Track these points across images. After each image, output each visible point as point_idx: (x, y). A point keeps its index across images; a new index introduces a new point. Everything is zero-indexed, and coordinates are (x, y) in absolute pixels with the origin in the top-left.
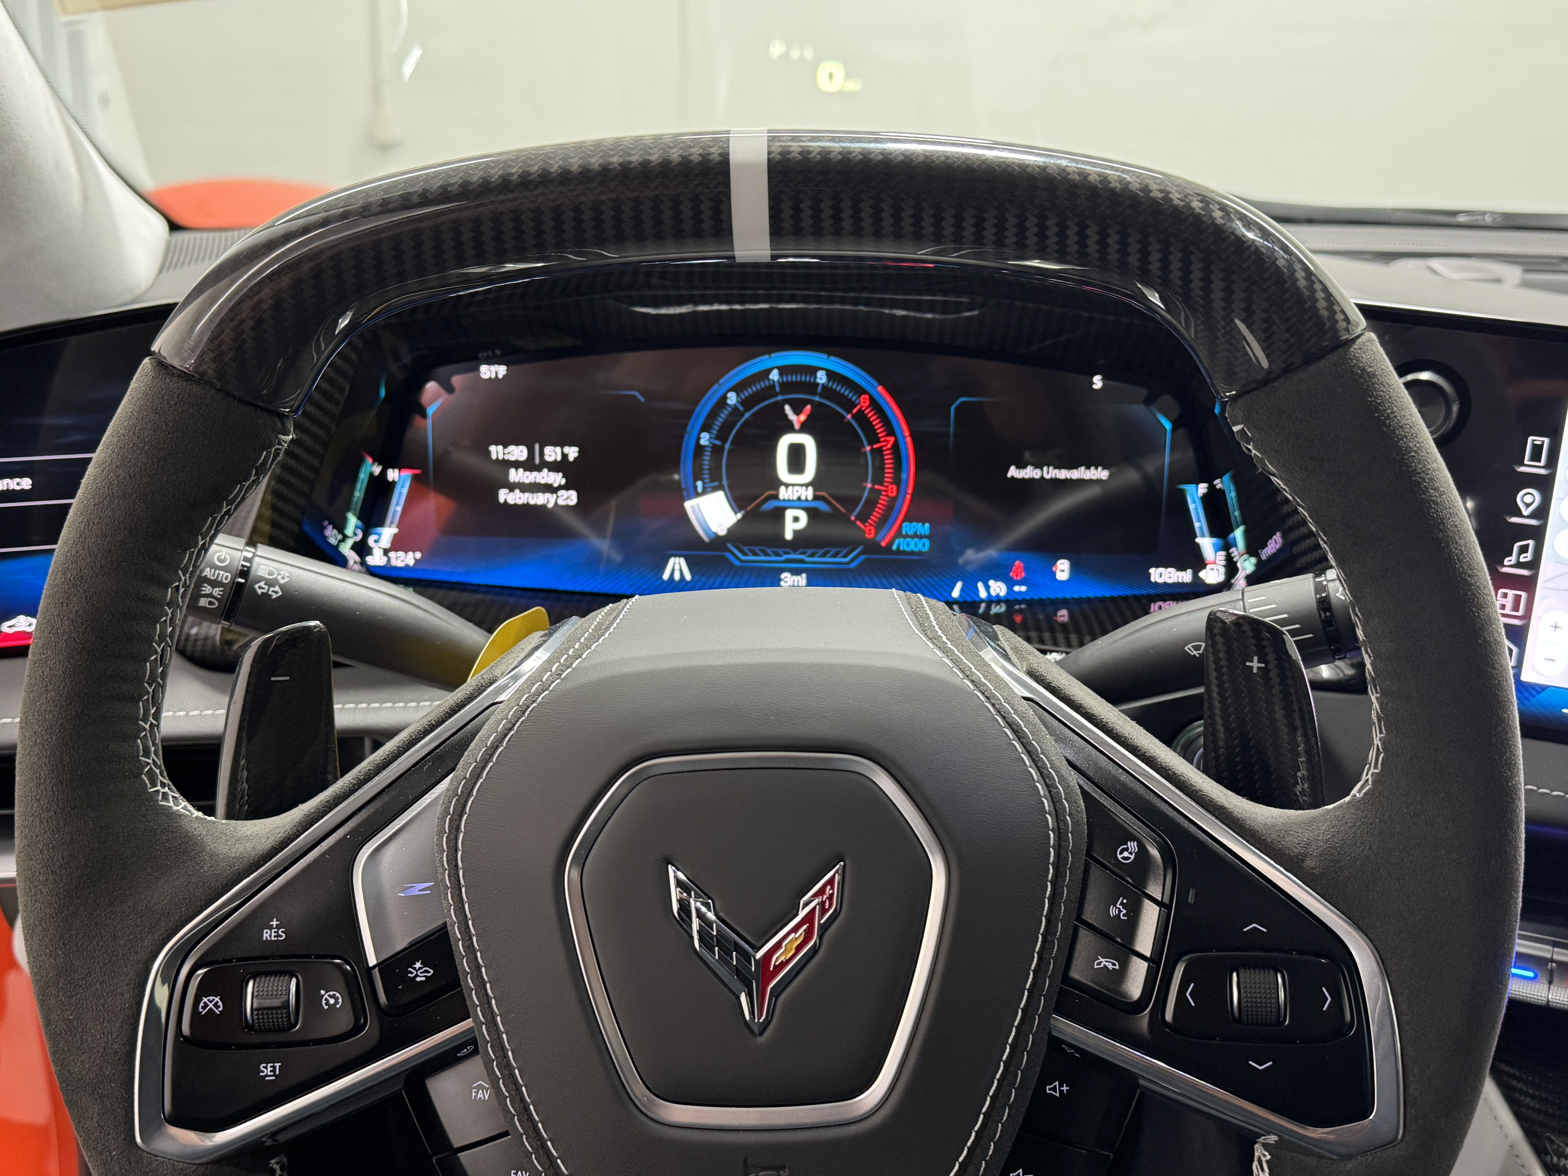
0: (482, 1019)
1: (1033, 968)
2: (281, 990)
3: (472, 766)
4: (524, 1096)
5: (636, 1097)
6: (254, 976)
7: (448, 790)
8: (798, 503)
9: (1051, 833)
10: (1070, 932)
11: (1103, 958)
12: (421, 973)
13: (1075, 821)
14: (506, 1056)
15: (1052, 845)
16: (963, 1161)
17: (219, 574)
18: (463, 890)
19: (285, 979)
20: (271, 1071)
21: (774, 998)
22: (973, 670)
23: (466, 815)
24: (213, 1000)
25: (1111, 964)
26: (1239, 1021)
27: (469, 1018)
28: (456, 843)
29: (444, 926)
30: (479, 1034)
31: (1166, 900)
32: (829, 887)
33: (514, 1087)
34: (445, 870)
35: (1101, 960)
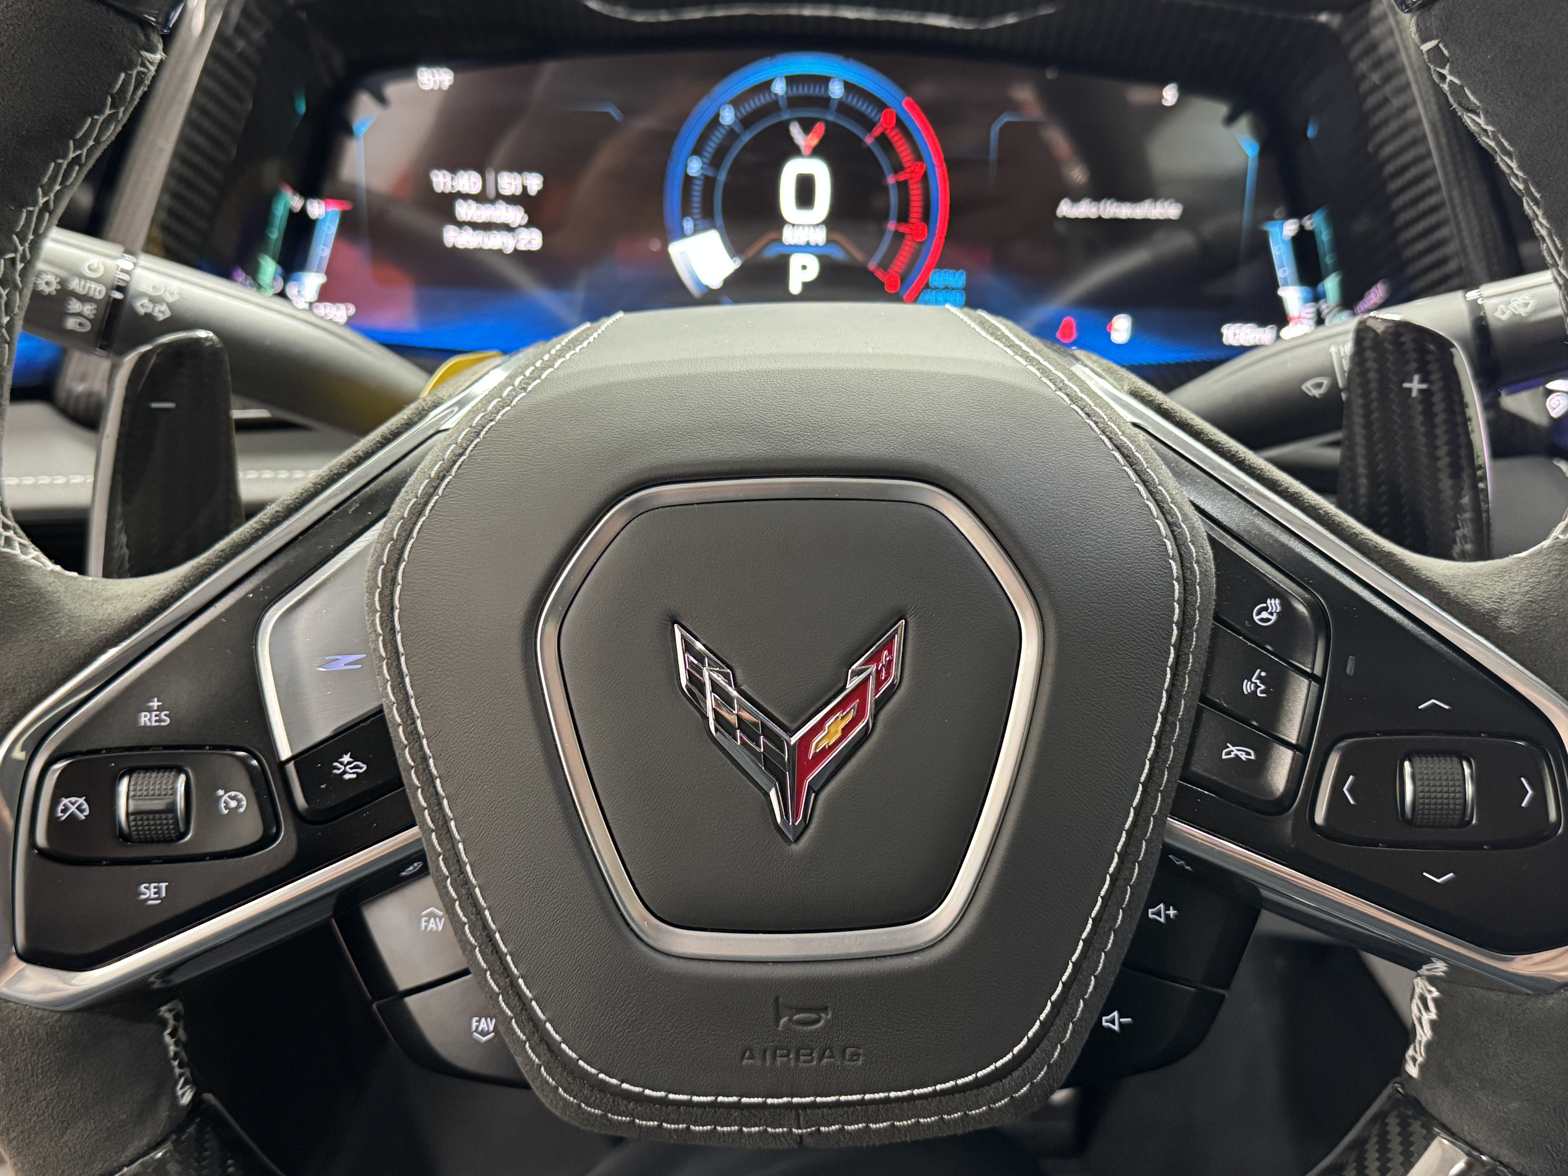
0: (432, 826)
1: (1149, 756)
2: (165, 789)
3: (412, 503)
4: (487, 921)
5: (633, 920)
6: (130, 772)
7: (381, 535)
8: (807, 248)
9: (1175, 583)
10: (1193, 712)
11: (1234, 746)
12: (351, 768)
13: (1203, 570)
14: (462, 871)
15: (1176, 599)
16: (1056, 1000)
17: (90, 288)
18: (403, 659)
19: (169, 776)
20: (155, 893)
21: (813, 795)
22: (1066, 382)
23: (404, 563)
24: (76, 802)
25: (1244, 753)
26: (1410, 823)
27: (414, 825)
28: (392, 600)
29: (380, 711)
30: (428, 845)
31: (1318, 671)
32: (886, 653)
33: (474, 910)
34: (378, 635)
35: (1231, 748)
